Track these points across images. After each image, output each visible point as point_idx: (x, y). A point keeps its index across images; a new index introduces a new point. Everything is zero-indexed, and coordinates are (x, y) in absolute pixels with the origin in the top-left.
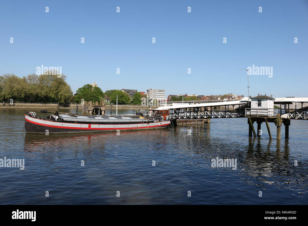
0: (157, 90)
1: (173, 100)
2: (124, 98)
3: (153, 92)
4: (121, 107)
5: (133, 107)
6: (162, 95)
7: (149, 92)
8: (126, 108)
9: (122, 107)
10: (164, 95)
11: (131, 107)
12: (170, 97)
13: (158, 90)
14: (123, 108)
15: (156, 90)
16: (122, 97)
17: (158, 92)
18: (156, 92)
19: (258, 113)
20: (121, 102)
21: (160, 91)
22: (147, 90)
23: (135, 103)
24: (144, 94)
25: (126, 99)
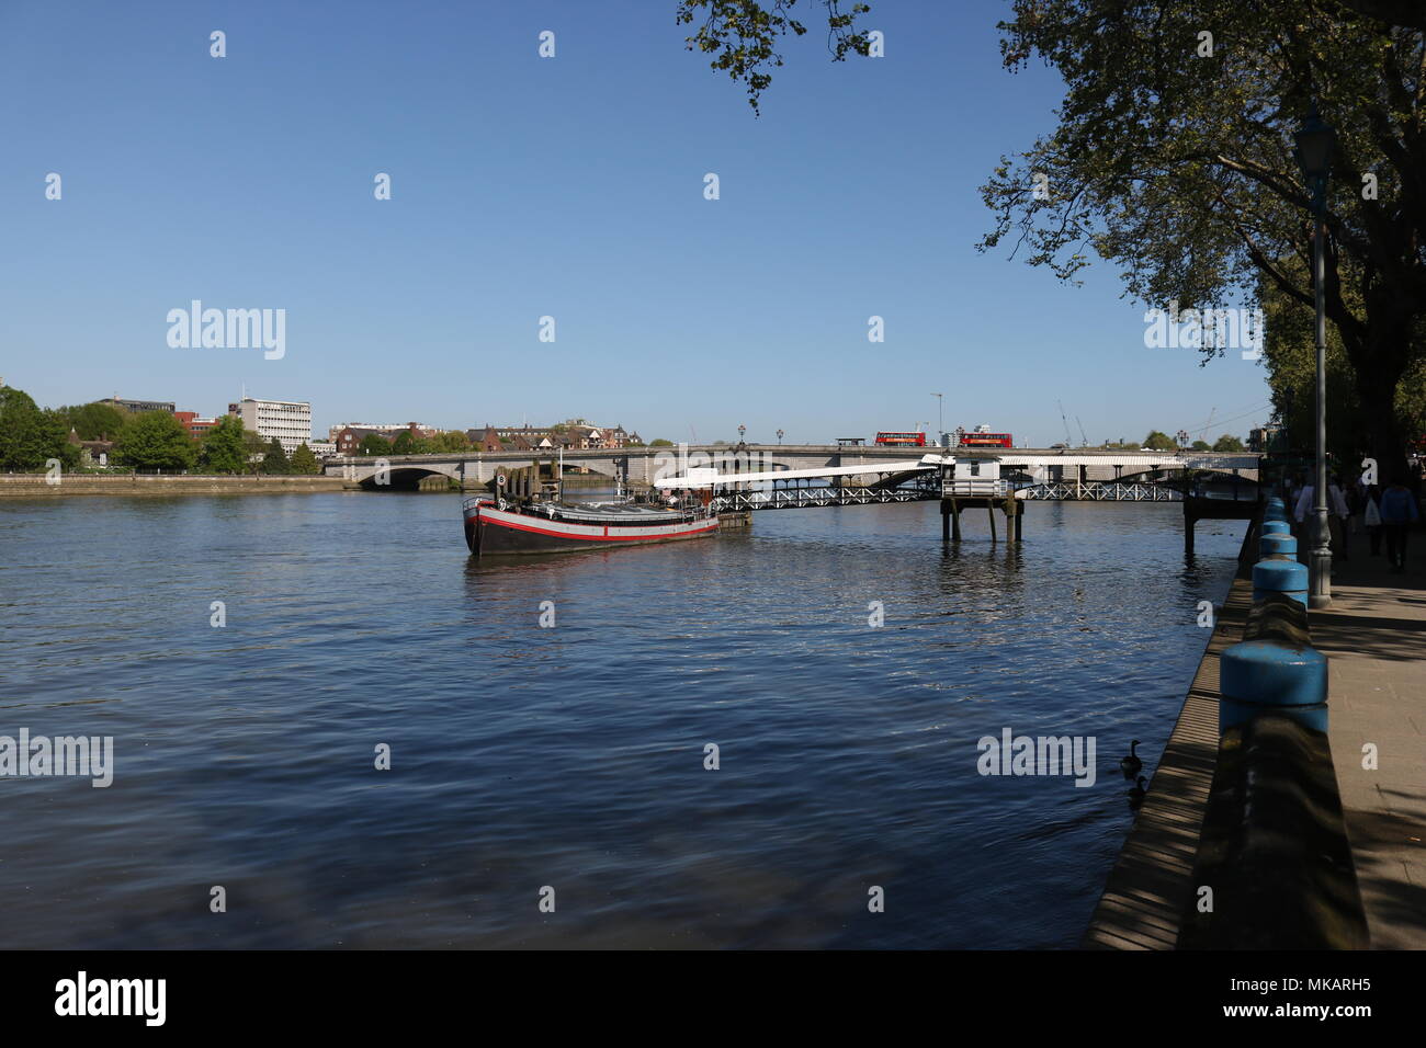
0: (275, 407)
1: (370, 451)
2: (180, 444)
3: (261, 414)
4: (169, 482)
5: (220, 484)
6: (300, 425)
7: (239, 412)
8: (191, 490)
9: (176, 484)
10: (309, 426)
11: (212, 483)
12: (348, 438)
13: (279, 407)
14: (181, 491)
15: (272, 406)
16: (173, 440)
17: (282, 415)
18: (272, 414)
19: (973, 490)
20: (170, 463)
21: (291, 409)
22: (230, 406)
23: (218, 463)
24: (194, 421)
25: (187, 446)
